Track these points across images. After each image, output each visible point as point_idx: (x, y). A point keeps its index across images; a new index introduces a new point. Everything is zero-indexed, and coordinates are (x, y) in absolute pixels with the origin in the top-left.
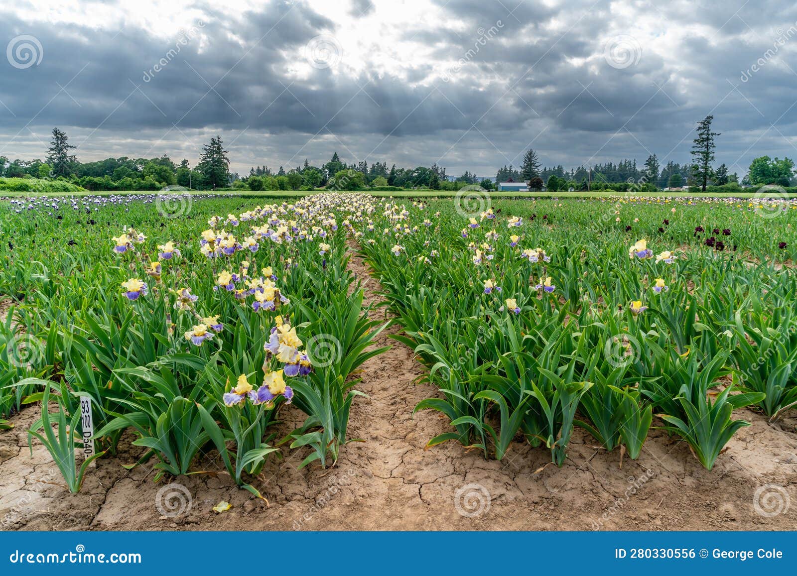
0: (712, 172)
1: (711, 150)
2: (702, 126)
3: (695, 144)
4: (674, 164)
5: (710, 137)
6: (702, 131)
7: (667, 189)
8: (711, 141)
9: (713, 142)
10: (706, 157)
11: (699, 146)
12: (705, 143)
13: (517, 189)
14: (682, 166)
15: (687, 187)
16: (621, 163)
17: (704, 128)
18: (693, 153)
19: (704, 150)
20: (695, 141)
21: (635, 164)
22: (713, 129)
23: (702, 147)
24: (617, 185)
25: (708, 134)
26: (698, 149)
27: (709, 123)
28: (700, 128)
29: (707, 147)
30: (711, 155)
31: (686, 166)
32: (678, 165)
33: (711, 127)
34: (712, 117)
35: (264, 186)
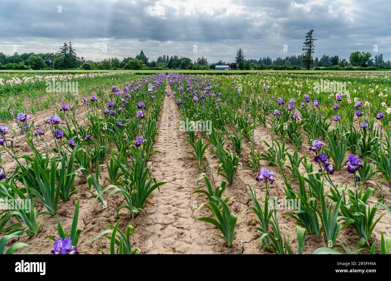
0: (312, 60)
1: (312, 48)
2: (308, 35)
3: (304, 45)
5: (312, 41)
9: (313, 44)
10: (310, 51)
11: (306, 46)
12: (309, 44)
18: (303, 49)
20: (304, 43)
22: (313, 36)
23: (308, 46)
25: (311, 39)
26: (306, 48)
27: (311, 34)
28: (307, 37)
29: (310, 47)
30: (312, 51)
34: (313, 31)
35: (91, 68)
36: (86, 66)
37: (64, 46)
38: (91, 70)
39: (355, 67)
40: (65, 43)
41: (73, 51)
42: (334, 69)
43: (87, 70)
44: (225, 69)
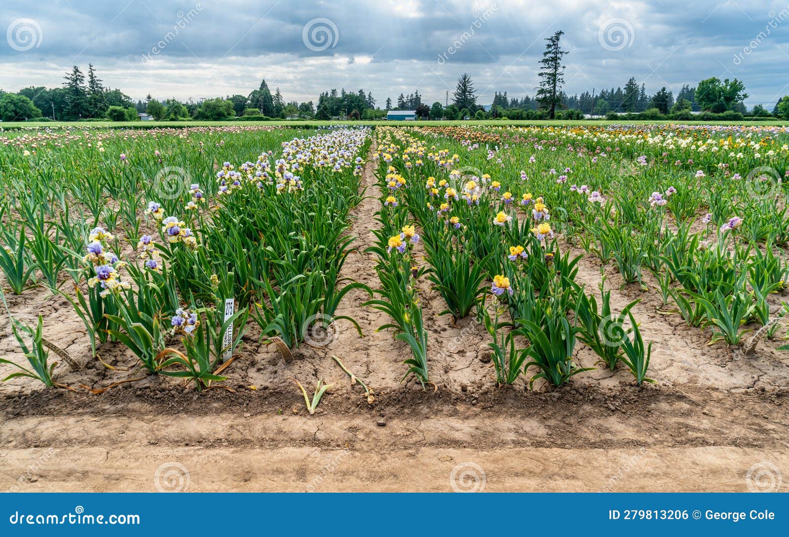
2: (551, 43)
5: (559, 55)
9: (562, 62)
18: (541, 74)
22: (562, 45)
23: (550, 68)
26: (546, 71)
27: (558, 39)
29: (555, 68)
30: (559, 77)
34: (562, 33)
35: (127, 117)
36: (115, 114)
37: (73, 73)
38: (127, 121)
39: (697, 113)
40: (75, 67)
41: (99, 82)
42: (648, 117)
43: (118, 121)
44: (406, 118)
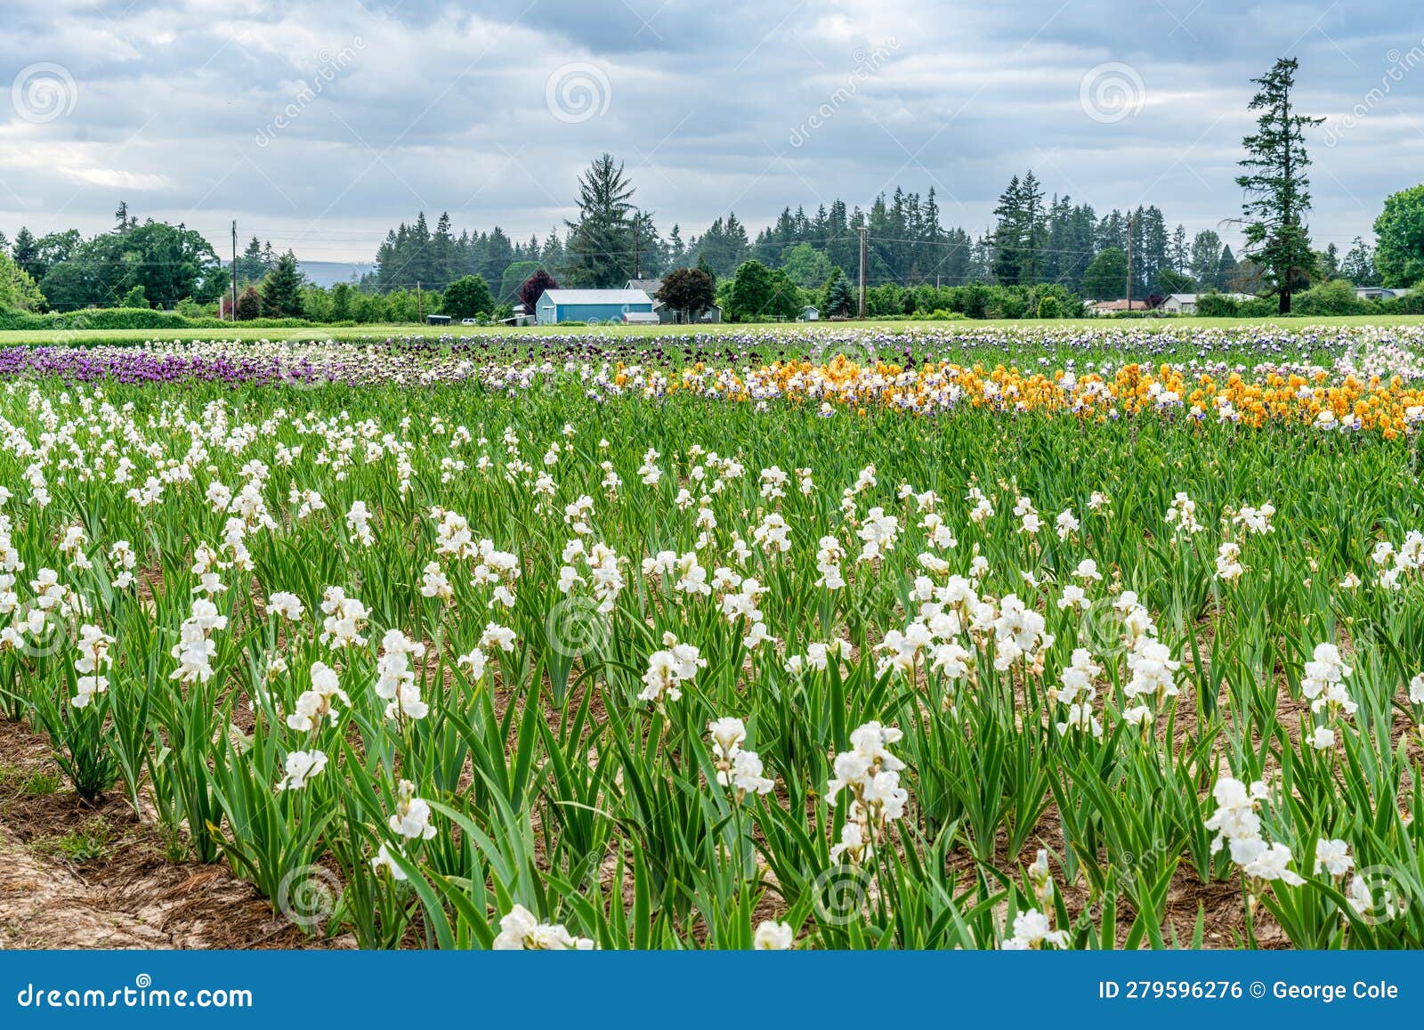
0: (1307, 248)
1: (1299, 172)
3: (1246, 154)
4: (1072, 205)
5: (1293, 129)
6: (1267, 109)
7: (1122, 304)
8: (1296, 144)
10: (1287, 196)
11: (1260, 158)
12: (1281, 149)
13: (612, 313)
14: (1101, 214)
15: (1191, 298)
16: (879, 207)
17: (1273, 99)
18: (1244, 182)
19: (1275, 172)
20: (1248, 141)
21: (933, 209)
24: (948, 293)
25: (1286, 122)
26: (1257, 171)
28: (1259, 100)
29: (1286, 162)
31: (1116, 215)
32: (1088, 212)
33: (1293, 95)
